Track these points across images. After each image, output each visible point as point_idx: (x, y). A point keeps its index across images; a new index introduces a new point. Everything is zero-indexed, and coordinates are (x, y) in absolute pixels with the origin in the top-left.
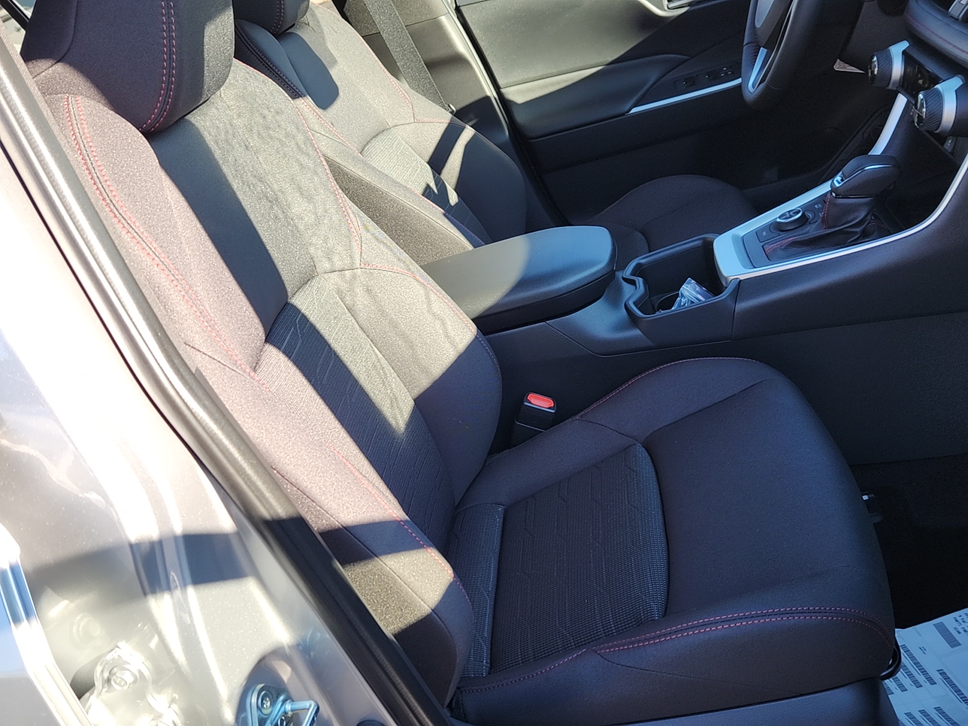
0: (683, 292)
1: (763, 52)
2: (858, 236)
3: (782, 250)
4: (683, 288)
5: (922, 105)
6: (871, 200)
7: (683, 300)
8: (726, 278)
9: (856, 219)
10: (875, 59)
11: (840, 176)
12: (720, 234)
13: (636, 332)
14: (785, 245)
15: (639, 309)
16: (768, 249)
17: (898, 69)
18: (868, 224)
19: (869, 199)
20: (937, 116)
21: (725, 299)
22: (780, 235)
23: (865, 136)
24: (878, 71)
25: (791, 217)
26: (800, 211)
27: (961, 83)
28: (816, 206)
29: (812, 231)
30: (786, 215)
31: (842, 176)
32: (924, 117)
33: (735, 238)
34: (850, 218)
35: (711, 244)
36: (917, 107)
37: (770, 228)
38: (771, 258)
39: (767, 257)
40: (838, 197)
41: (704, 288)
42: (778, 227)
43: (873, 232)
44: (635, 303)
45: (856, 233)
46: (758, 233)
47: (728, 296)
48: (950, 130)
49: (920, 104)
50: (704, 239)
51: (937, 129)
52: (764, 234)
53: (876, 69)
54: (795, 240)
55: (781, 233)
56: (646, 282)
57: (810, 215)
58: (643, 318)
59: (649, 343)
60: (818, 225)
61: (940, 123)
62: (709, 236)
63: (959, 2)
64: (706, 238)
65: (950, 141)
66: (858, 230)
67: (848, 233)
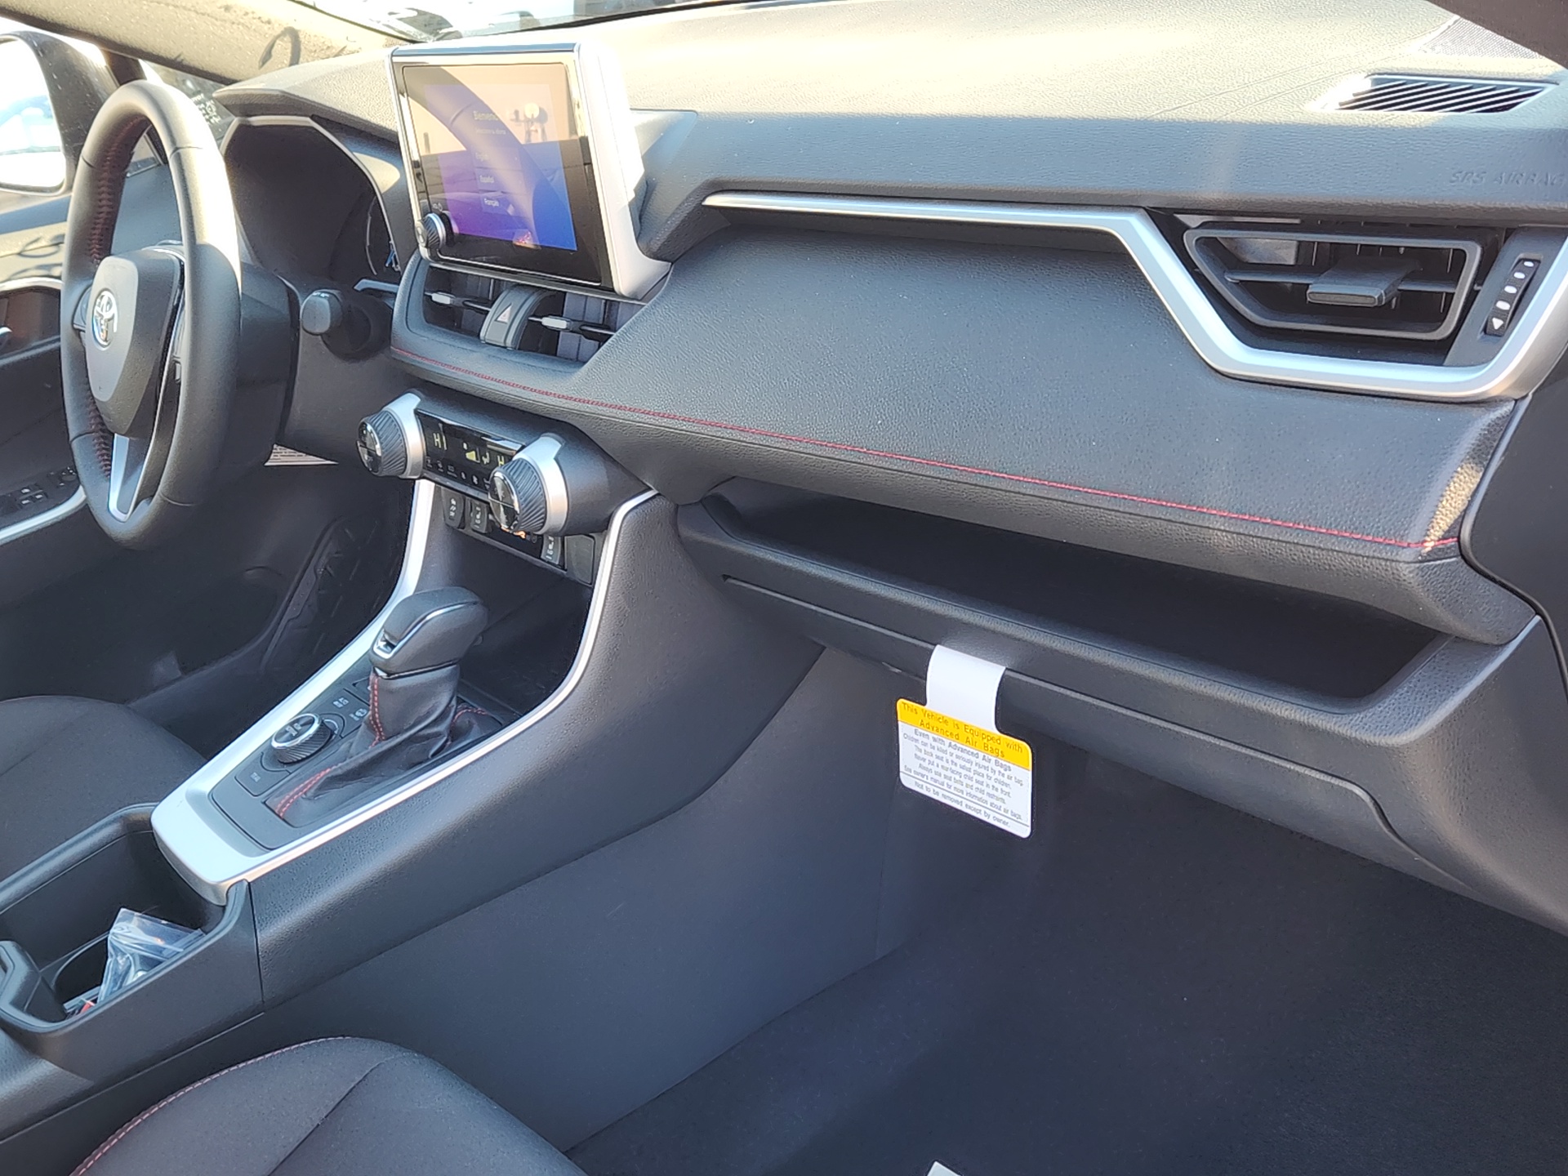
0: (115, 943)
1: (121, 445)
2: (445, 738)
3: (309, 799)
4: (113, 934)
5: (507, 489)
6: (454, 669)
7: (121, 961)
8: (215, 888)
9: (436, 710)
10: (369, 428)
11: (382, 641)
12: (161, 801)
13: (42, 1069)
14: (316, 787)
15: (30, 1012)
16: (279, 806)
17: (414, 441)
18: (456, 713)
19: (450, 668)
20: (538, 505)
21: (232, 931)
22: (290, 774)
23: (320, 571)
24: (382, 448)
25: (299, 734)
26: (312, 722)
27: (560, 446)
28: (336, 703)
29: (357, 749)
30: (286, 732)
31: (387, 637)
32: (517, 508)
33: (195, 800)
34: (424, 710)
35: (147, 825)
36: (497, 495)
37: (261, 762)
38: (293, 823)
39: (284, 820)
40: (391, 677)
41: (164, 922)
42: (276, 759)
43: (471, 726)
44: (17, 1003)
45: (438, 735)
46: (240, 776)
47: (236, 923)
48: (564, 526)
49: (503, 489)
50: (124, 818)
51: (542, 527)
52: (256, 777)
53: (378, 446)
54: (330, 775)
55: (291, 769)
56: (24, 947)
57: (333, 722)
58: (50, 1032)
59: (80, 1083)
60: (362, 736)
61: (545, 518)
62: (135, 810)
63: (496, 320)
64: (129, 815)
65: (551, 547)
66: (442, 727)
67: (428, 737)
